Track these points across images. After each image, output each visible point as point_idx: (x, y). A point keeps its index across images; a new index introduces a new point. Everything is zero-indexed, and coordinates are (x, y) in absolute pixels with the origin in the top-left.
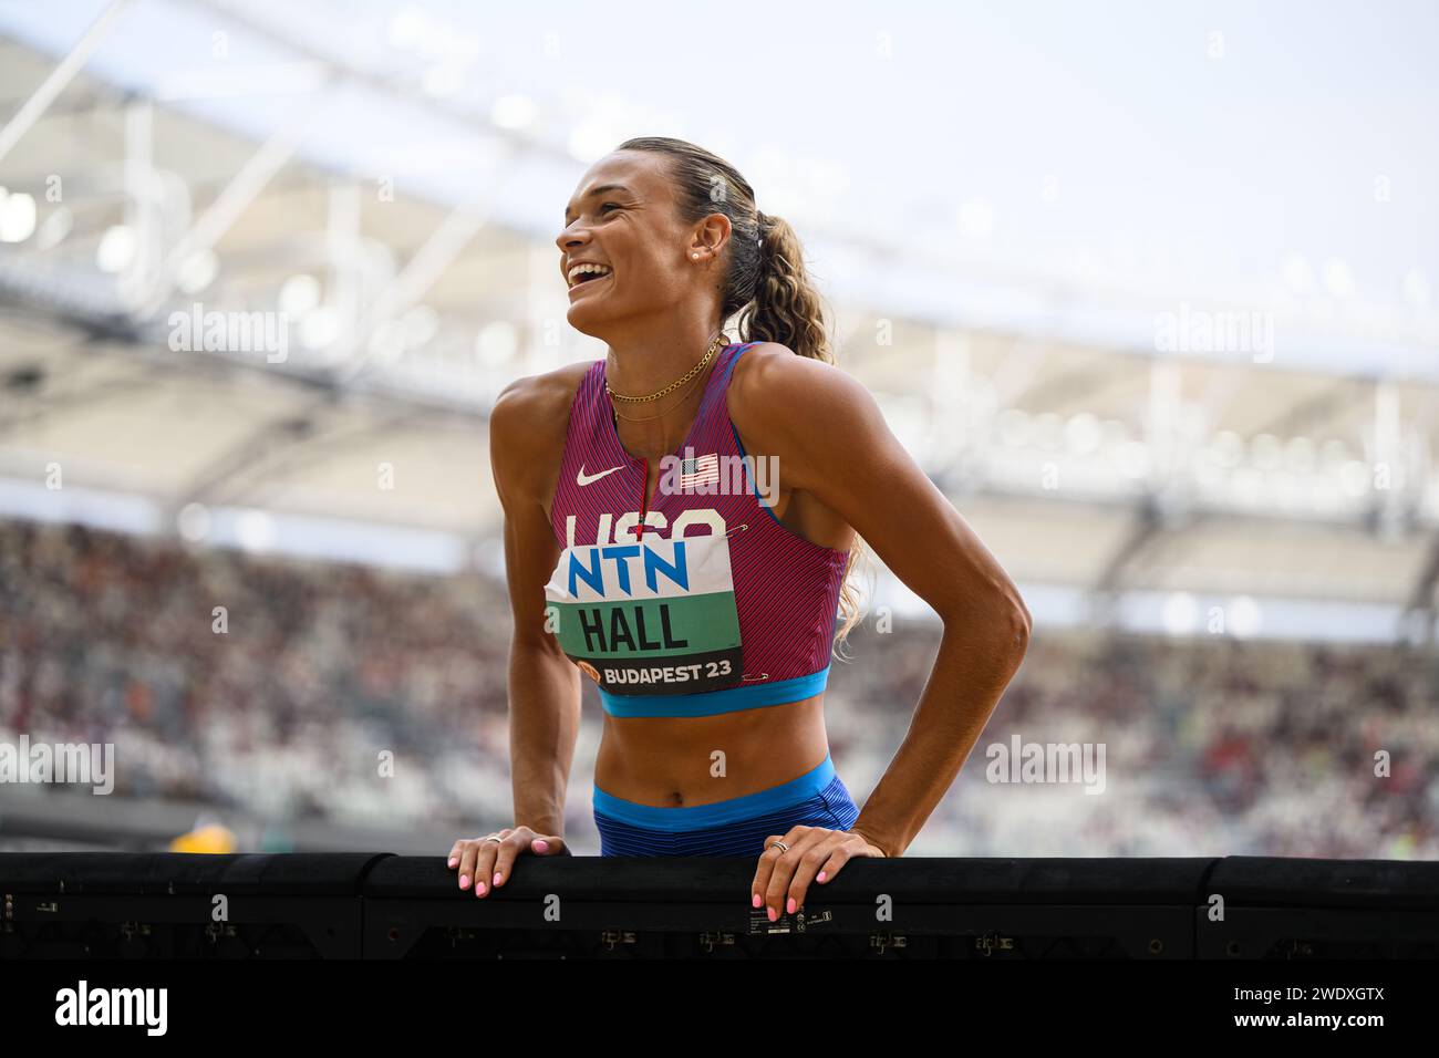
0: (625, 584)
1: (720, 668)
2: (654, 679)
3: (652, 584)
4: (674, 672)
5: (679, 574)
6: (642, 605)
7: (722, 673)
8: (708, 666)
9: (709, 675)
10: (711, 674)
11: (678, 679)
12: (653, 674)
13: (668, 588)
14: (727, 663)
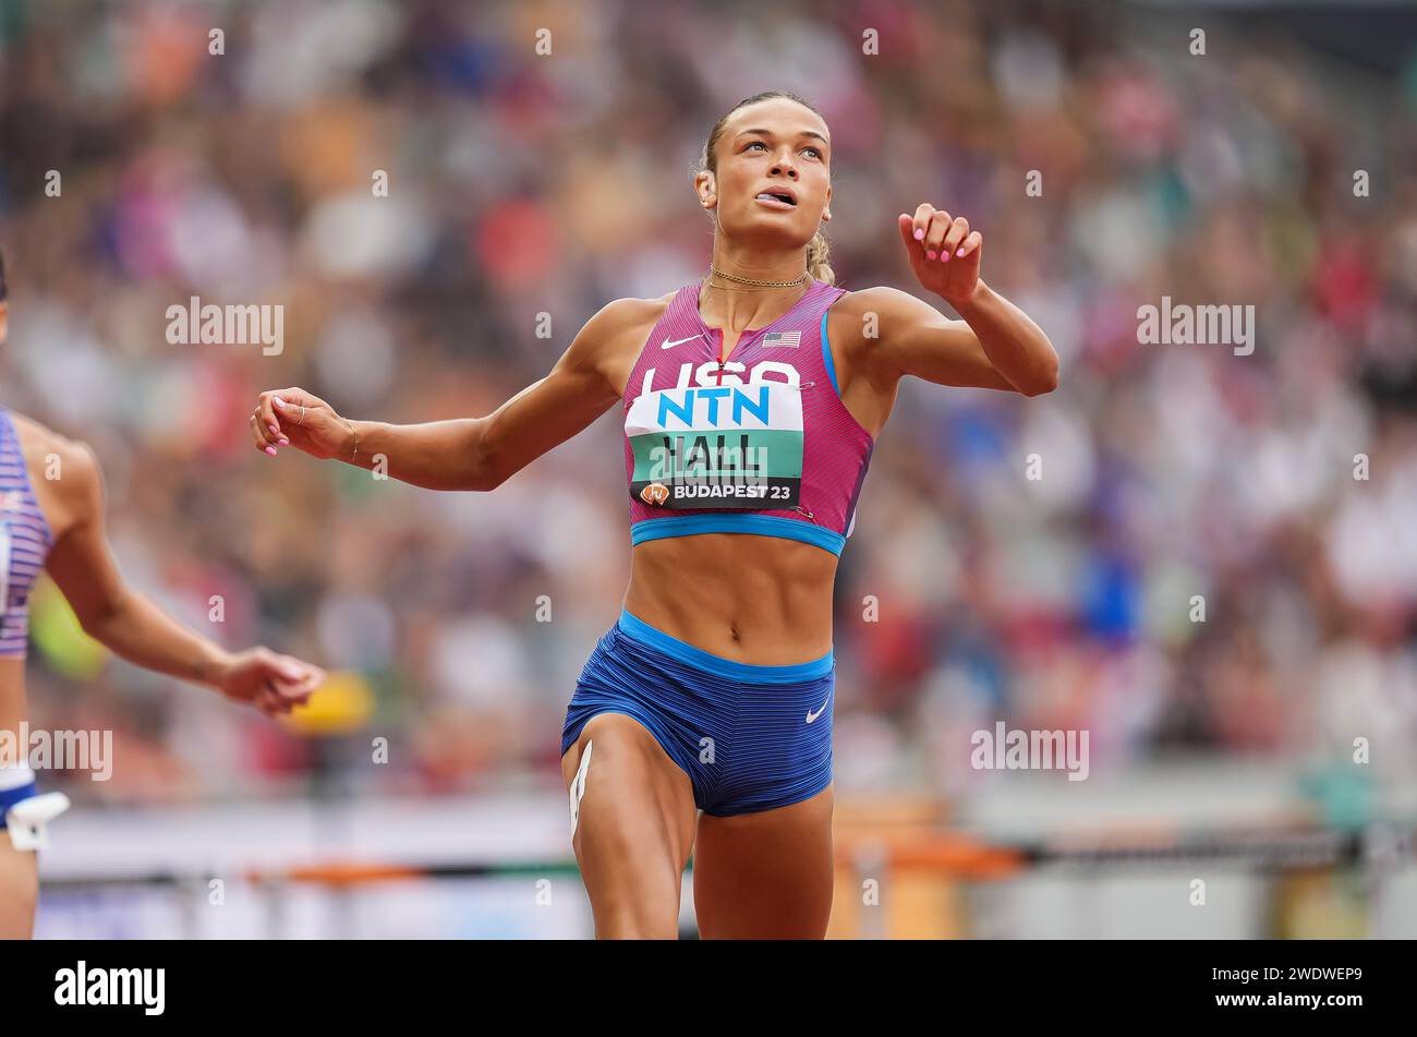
0: (713, 418)
1: (782, 493)
2: (725, 494)
3: (737, 418)
4: (745, 490)
5: (762, 412)
6: (725, 434)
7: (783, 497)
8: (773, 489)
9: (772, 497)
10: (774, 496)
11: (748, 495)
12: (725, 490)
13: (750, 422)
14: (788, 489)
